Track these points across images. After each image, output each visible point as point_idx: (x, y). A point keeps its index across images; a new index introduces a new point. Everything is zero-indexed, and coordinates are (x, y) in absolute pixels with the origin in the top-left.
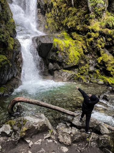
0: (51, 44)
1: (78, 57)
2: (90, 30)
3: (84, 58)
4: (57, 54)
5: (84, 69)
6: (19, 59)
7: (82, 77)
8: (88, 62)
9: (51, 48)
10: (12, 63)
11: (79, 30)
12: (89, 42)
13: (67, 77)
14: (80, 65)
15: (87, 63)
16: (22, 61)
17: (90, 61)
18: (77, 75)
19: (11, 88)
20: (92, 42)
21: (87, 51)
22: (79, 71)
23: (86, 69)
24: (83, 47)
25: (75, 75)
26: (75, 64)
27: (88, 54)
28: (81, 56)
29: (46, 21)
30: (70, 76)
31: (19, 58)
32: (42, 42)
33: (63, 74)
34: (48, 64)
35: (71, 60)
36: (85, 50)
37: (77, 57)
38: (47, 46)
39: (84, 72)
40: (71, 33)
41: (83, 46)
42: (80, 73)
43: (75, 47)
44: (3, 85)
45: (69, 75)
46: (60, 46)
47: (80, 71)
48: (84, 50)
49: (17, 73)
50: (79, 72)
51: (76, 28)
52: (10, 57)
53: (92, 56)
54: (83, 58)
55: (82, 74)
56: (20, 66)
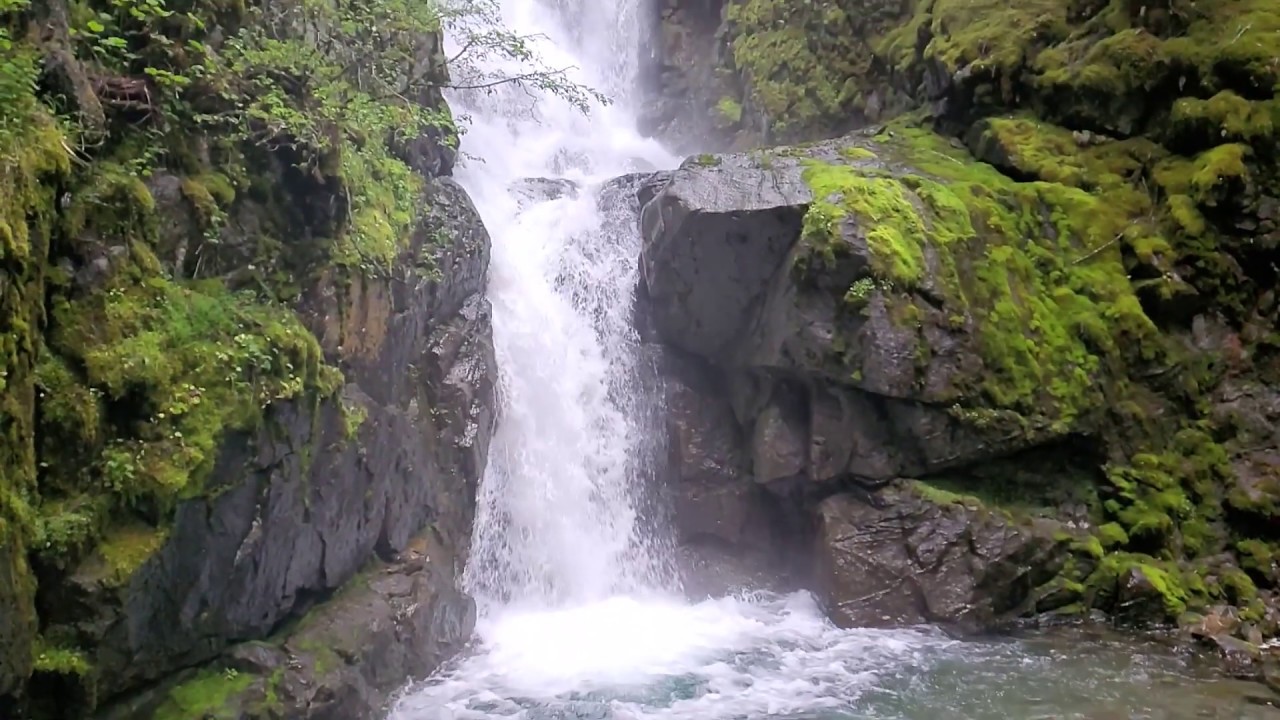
0: (789, 218)
1: (1091, 344)
2: (1192, 72)
3: (1149, 354)
4: (850, 316)
5: (1163, 478)
6: (460, 374)
7: (1154, 574)
8: (1205, 404)
9: (783, 257)
10: (377, 396)
11: (1061, 89)
12: (1194, 188)
13: (971, 571)
14: (1111, 437)
15: (1195, 415)
16: (485, 388)
17: (1228, 389)
18: (1096, 547)
19: (332, 682)
20: (1230, 186)
21: (1183, 287)
22: (1112, 504)
23: (1185, 483)
24: (1127, 250)
25: (1062, 545)
26: (1058, 427)
27: (1199, 323)
28: (1124, 337)
29: (730, 64)
30: (1013, 558)
31: (455, 357)
32: (695, 204)
33: (923, 530)
34: (752, 423)
35: (1010, 382)
36: (1155, 273)
37: (1079, 351)
38: (744, 239)
39: (1170, 511)
40: (987, 126)
41: (1134, 230)
42: (1126, 527)
43: (1039, 251)
44: (243, 638)
45: (992, 547)
46: (883, 231)
47: (1127, 503)
48: (1140, 271)
49: (428, 511)
50: (1110, 517)
51: (1031, 71)
52: (362, 337)
53: (1244, 342)
54: (1146, 363)
55: (1148, 543)
56: (467, 442)
